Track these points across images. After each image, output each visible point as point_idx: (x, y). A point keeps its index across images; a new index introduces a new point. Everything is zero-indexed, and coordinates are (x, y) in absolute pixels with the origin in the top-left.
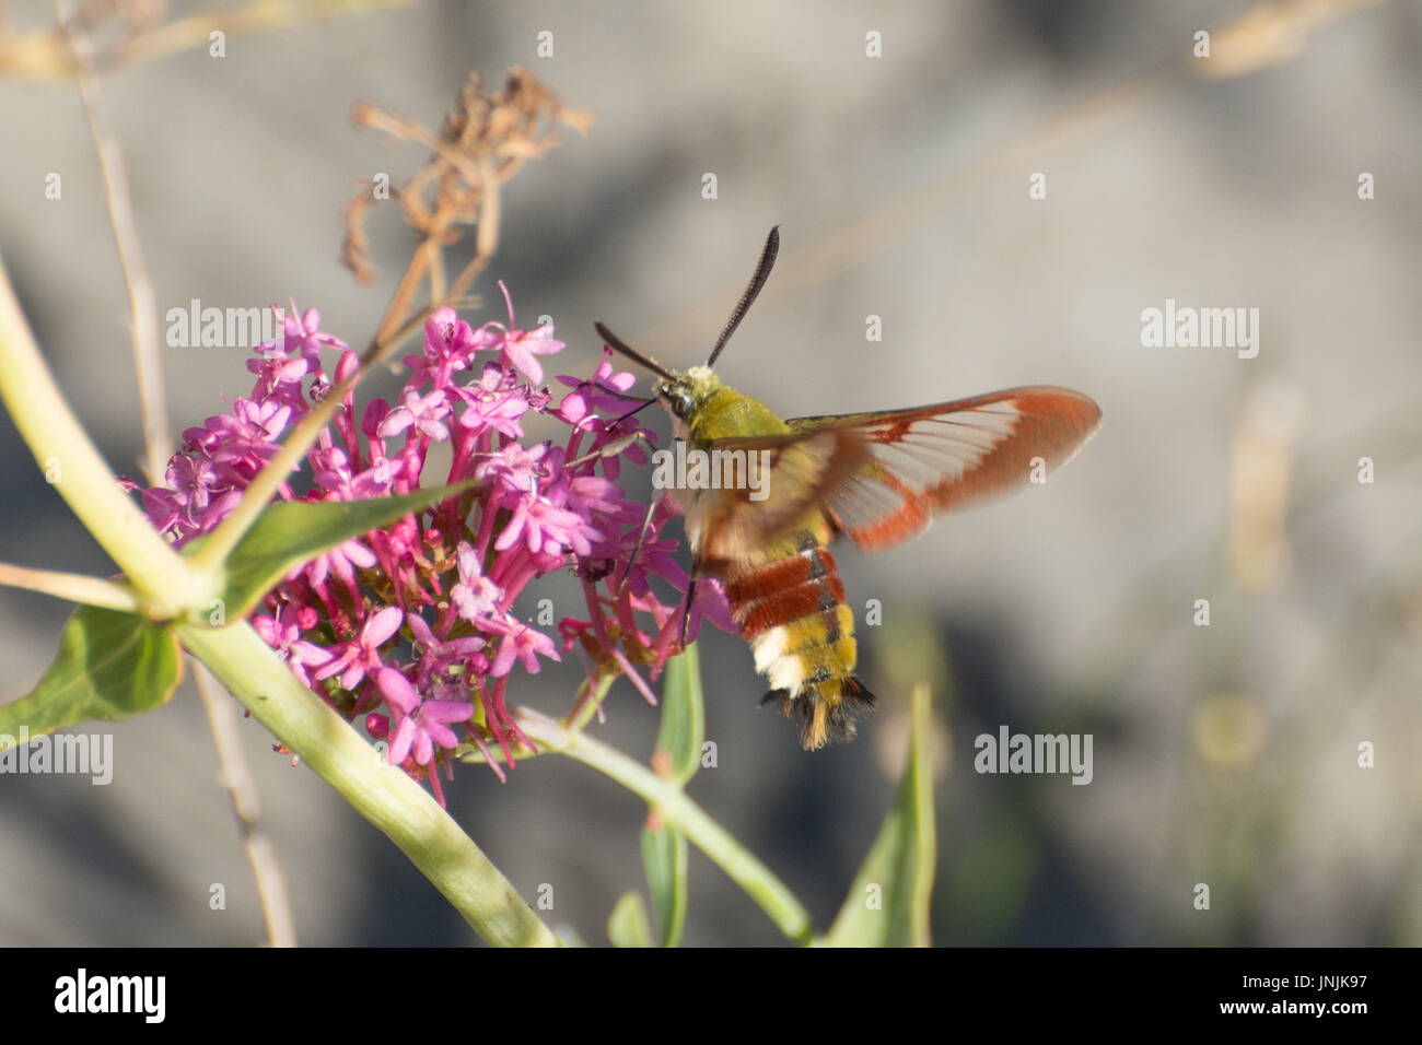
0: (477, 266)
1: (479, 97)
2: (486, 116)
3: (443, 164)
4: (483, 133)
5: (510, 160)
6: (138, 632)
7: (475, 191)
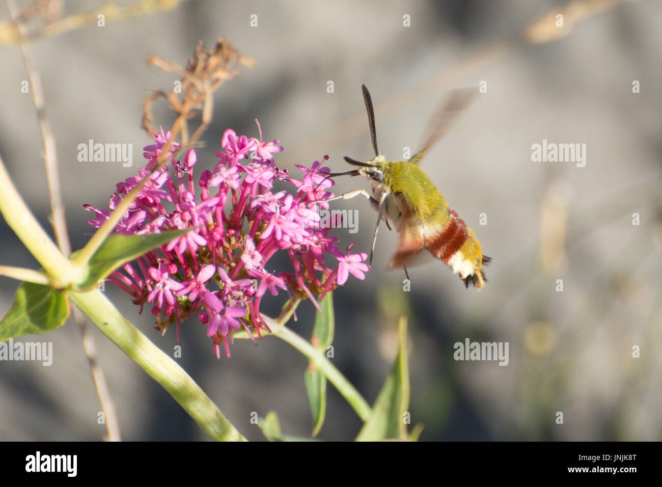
0: (202, 128)
1: (202, 51)
2: (207, 60)
3: (187, 83)
4: (205, 68)
5: (217, 80)
6: (49, 294)
7: (202, 94)
